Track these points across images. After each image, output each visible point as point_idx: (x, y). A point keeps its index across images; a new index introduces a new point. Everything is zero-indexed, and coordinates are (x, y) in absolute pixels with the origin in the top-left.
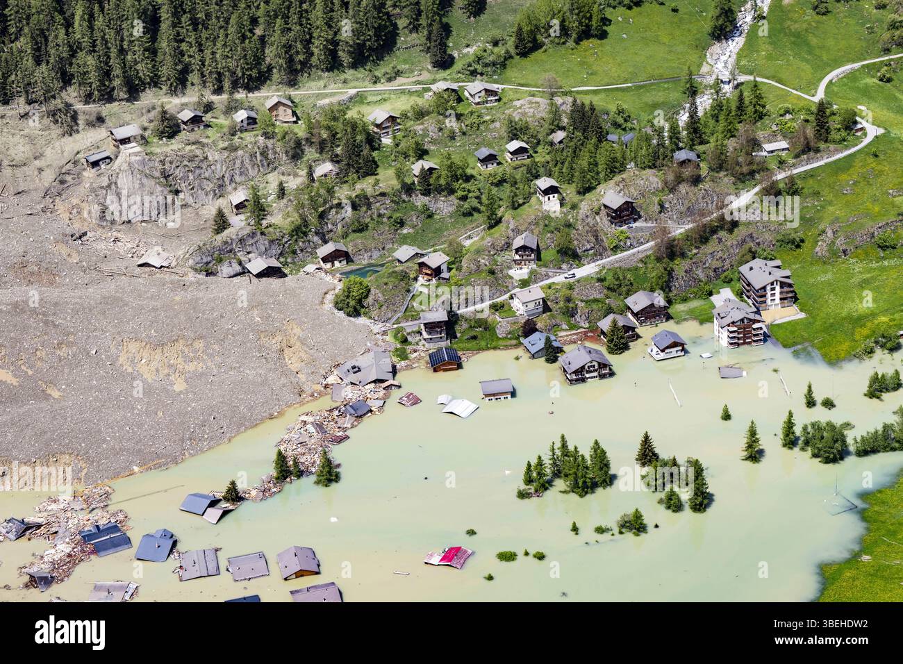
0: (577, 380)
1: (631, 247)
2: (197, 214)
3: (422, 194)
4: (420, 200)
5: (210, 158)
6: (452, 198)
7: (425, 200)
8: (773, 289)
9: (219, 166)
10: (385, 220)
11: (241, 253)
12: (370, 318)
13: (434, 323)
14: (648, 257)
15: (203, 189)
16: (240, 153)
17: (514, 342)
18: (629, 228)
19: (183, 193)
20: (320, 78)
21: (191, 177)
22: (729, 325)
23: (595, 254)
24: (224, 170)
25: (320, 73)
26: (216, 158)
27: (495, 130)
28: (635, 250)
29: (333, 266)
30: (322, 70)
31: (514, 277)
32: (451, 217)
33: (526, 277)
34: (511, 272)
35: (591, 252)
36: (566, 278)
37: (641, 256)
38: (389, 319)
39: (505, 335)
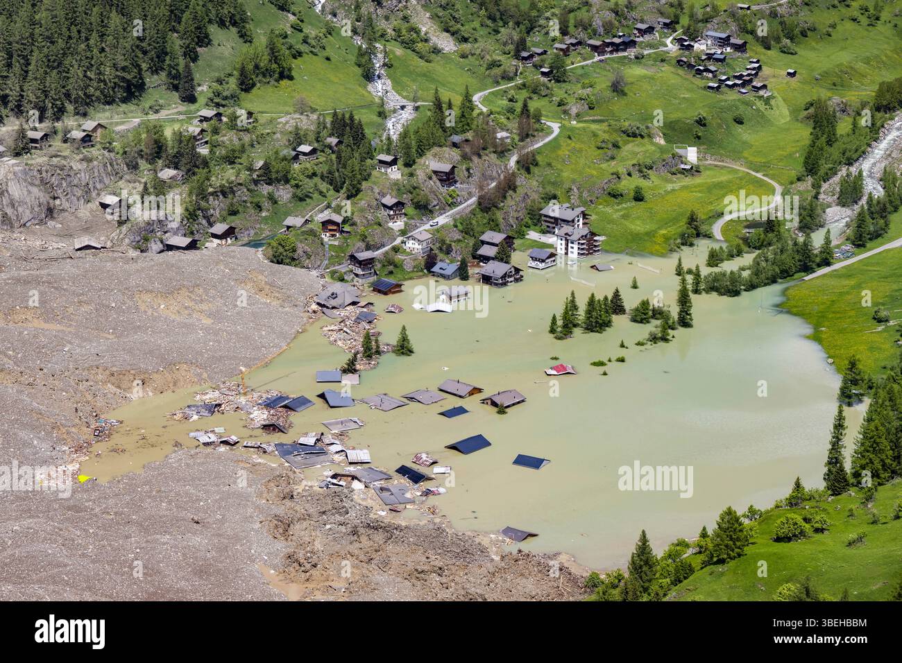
0: (502, 284)
1: (461, 203)
2: (76, 217)
3: (266, 184)
4: (265, 189)
5: (75, 168)
6: (288, 186)
7: (270, 188)
8: (578, 221)
9: (83, 174)
10: (249, 205)
11: (160, 233)
12: (303, 267)
13: (367, 260)
14: (473, 210)
15: (74, 195)
16: (95, 163)
17: (421, 274)
18: (456, 187)
19: (58, 200)
20: (104, 111)
21: (64, 185)
22: (579, 240)
23: (440, 209)
24: (87, 178)
25: (102, 106)
26: (80, 167)
27: (278, 140)
28: (465, 204)
29: (227, 241)
30: (103, 104)
31: (394, 228)
32: (290, 202)
33: (403, 228)
34: (391, 224)
35: (437, 207)
36: (431, 226)
37: (469, 209)
38: (319, 266)
39: (412, 269)
